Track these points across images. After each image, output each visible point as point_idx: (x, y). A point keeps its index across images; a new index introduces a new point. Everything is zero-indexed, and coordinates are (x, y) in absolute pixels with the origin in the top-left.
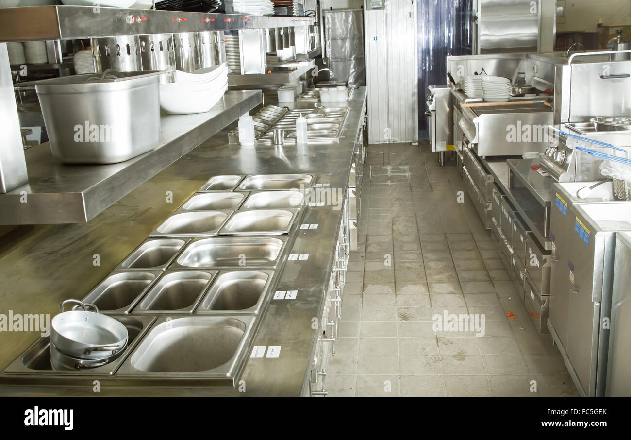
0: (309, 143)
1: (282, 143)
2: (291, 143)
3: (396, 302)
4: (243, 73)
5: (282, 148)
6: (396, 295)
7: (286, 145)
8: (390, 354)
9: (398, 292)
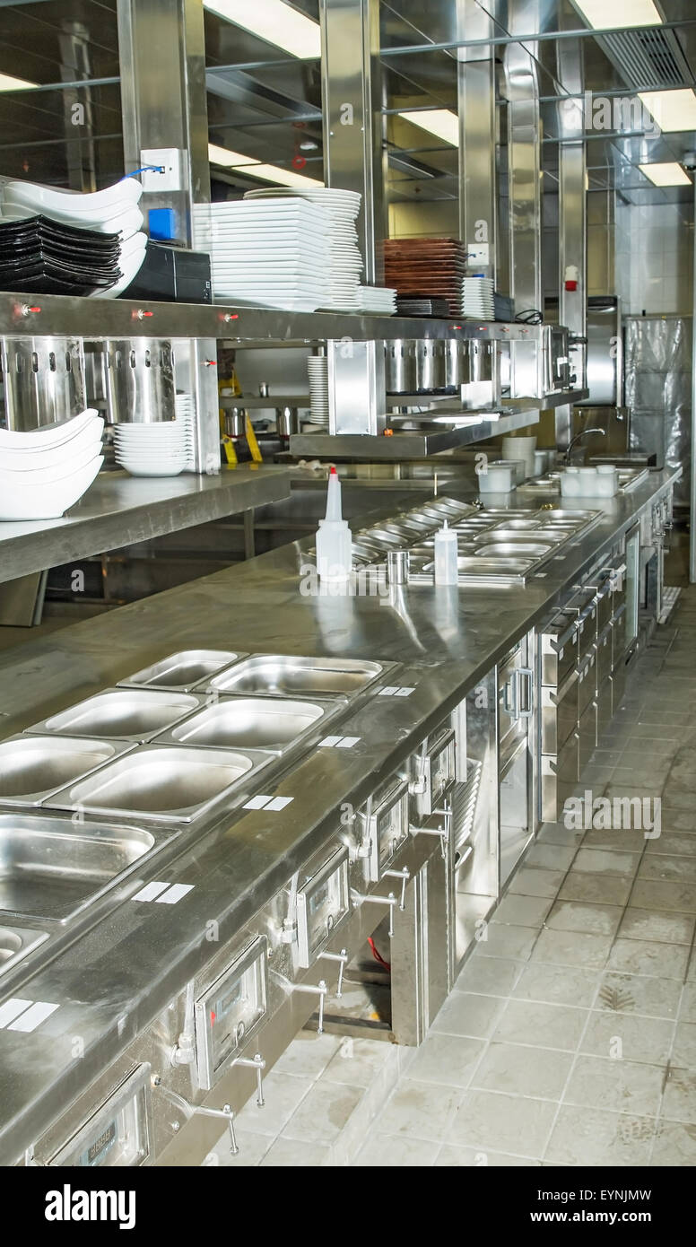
0: (460, 585)
1: (405, 582)
2: (424, 582)
3: (609, 958)
4: (333, 432)
5: (404, 592)
6: (616, 938)
7: (412, 586)
8: (542, 1096)
9: (623, 933)
